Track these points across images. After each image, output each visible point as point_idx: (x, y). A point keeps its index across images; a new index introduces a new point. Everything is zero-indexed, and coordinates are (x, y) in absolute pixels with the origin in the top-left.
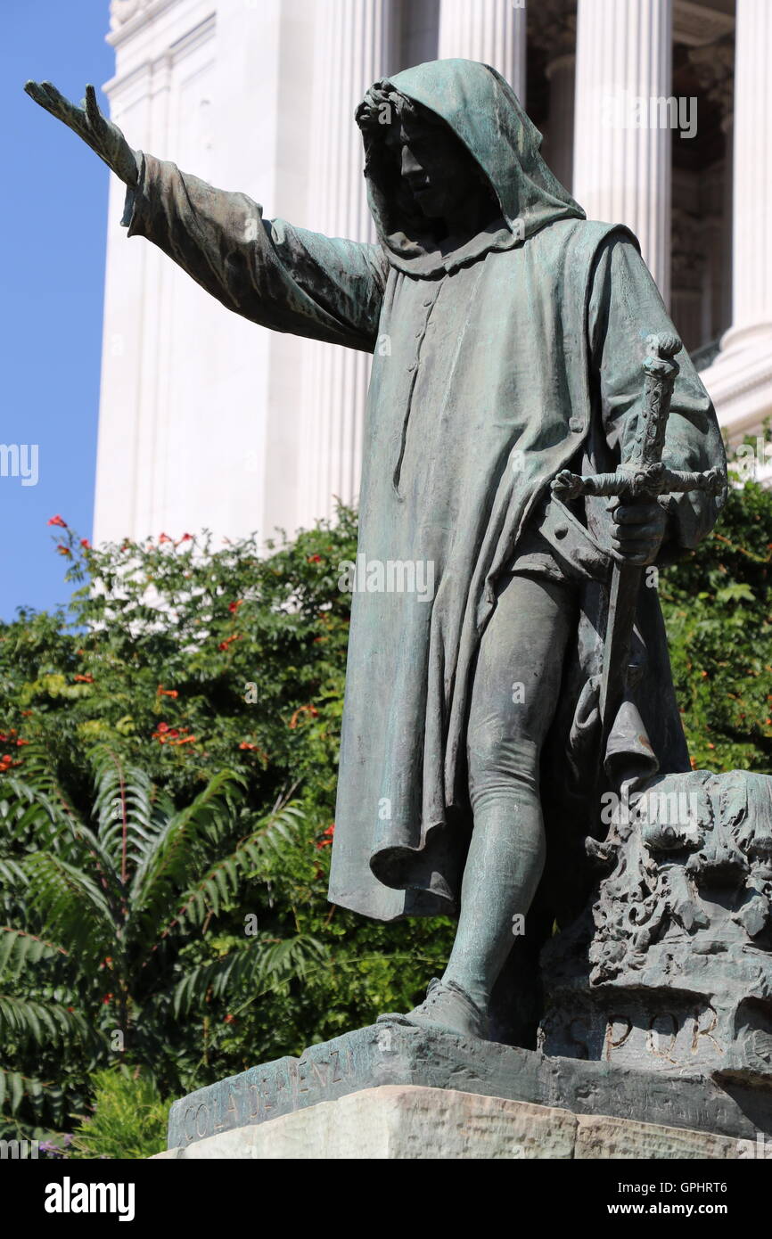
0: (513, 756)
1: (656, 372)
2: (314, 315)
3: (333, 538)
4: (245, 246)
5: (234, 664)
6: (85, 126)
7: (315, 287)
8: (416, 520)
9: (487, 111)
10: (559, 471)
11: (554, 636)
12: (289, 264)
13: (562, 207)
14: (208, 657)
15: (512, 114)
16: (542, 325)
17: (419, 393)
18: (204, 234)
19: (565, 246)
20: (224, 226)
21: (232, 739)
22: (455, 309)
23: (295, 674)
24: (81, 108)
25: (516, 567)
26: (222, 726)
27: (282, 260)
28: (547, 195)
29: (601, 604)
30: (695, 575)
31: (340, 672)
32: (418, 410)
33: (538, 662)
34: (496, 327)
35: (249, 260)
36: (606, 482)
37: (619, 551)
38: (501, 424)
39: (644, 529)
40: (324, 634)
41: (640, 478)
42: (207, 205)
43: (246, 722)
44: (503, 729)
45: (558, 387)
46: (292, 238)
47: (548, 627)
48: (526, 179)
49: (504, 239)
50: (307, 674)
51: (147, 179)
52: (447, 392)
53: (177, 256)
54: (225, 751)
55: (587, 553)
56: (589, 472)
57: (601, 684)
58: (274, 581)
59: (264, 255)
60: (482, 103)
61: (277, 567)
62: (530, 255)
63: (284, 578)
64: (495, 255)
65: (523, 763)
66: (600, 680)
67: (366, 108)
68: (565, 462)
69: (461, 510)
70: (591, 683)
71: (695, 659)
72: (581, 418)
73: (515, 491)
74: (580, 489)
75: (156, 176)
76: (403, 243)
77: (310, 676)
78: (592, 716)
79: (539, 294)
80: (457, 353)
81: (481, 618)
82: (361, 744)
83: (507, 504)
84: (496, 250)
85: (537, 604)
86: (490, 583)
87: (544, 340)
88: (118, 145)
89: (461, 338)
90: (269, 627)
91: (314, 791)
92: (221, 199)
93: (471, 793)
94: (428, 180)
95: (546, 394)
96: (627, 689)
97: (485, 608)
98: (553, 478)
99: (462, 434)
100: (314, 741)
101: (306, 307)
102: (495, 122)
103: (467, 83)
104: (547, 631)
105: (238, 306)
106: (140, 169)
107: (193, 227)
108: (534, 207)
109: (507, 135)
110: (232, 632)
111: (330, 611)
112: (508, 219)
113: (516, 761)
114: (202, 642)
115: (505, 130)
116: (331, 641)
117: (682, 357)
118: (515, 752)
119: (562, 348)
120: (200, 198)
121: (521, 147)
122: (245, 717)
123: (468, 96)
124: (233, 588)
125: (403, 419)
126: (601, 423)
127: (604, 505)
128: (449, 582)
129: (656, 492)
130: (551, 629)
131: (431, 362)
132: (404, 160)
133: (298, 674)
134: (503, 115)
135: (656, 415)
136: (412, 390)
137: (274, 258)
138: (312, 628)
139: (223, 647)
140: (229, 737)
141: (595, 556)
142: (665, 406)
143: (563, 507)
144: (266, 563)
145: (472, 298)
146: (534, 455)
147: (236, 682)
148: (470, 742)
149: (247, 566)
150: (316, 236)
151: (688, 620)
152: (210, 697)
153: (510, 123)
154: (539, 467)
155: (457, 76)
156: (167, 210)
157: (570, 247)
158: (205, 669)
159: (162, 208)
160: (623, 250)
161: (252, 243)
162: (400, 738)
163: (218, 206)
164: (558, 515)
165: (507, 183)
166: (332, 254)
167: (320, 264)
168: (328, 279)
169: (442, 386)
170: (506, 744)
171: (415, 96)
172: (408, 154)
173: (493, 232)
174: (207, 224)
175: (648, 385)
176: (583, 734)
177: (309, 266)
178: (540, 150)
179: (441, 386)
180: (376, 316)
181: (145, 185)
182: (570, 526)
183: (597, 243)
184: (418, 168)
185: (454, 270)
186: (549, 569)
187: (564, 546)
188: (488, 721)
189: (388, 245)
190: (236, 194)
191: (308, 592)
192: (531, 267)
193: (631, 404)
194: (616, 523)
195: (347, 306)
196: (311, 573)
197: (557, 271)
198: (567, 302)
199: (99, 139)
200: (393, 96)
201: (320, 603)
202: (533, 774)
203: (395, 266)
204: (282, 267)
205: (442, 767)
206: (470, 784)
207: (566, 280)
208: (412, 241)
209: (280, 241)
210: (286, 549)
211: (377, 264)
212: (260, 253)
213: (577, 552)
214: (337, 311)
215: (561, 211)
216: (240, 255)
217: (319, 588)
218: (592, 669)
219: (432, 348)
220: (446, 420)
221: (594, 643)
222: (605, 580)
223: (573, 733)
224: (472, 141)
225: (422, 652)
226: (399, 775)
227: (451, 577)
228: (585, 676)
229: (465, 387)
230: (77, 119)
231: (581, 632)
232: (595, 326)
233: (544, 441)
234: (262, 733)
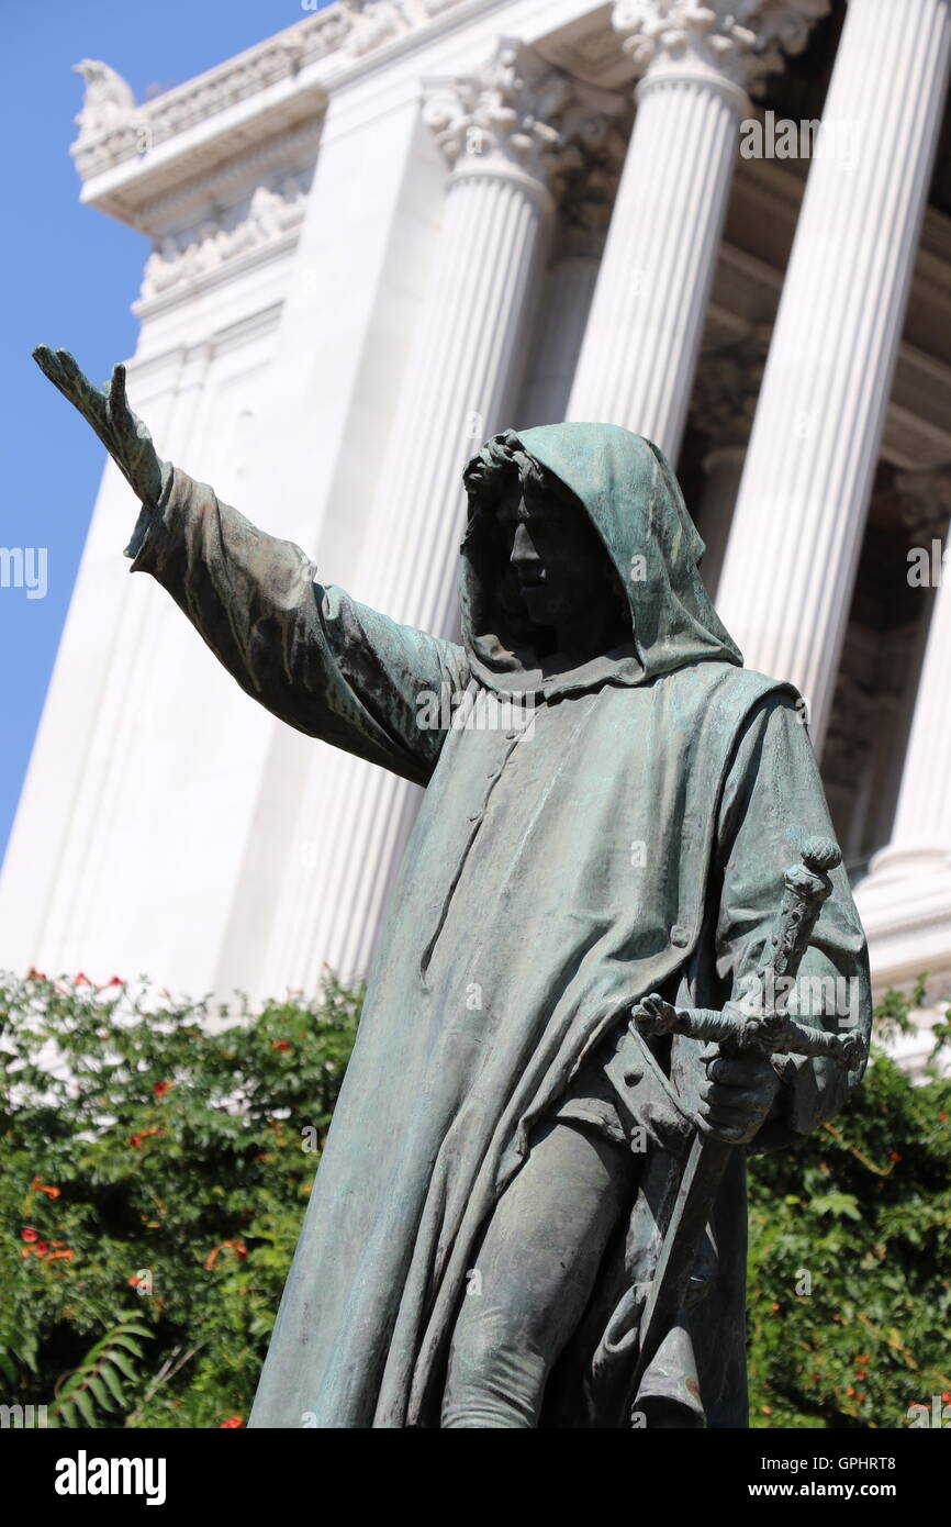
0: (510, 1372)
1: (800, 887)
2: (357, 722)
3: (310, 1022)
4: (284, 612)
5: (142, 1168)
6: (104, 416)
7: (367, 684)
8: (441, 1021)
9: (639, 501)
10: (646, 994)
11: (598, 1217)
12: (338, 648)
13: (714, 644)
14: (110, 1153)
15: (671, 511)
16: (658, 794)
17: (477, 851)
18: (233, 588)
19: (709, 697)
20: (262, 581)
21: (119, 1272)
22: (547, 751)
23: (222, 1199)
24: (102, 393)
25: (564, 1112)
26: (108, 1251)
27: (330, 641)
28: (697, 624)
29: (668, 1186)
30: (786, 1170)
31: (282, 1208)
32: (472, 873)
33: (569, 1249)
34: (596, 787)
35: (285, 632)
36: (706, 1021)
37: (707, 1118)
38: (579, 915)
39: (745, 1095)
40: (272, 1150)
41: (754, 1025)
42: (244, 550)
43: (142, 1252)
44: (504, 1332)
45: (665, 881)
46: (347, 615)
47: (591, 1203)
48: (674, 599)
49: (629, 671)
50: (237, 1201)
51: (171, 501)
52: (516, 859)
53: (191, 610)
54: (105, 1286)
55: (663, 1112)
56: (685, 1002)
57: (649, 1296)
58: (220, 1064)
59: (307, 630)
60: (634, 490)
61: (228, 1046)
62: (660, 699)
63: (234, 1065)
64: (613, 689)
65: (523, 1384)
66: (647, 1289)
67: (480, 465)
68: (656, 983)
69: (504, 1020)
70: (635, 1292)
71: (767, 1285)
72: (688, 929)
73: (582, 1009)
74: (671, 1024)
75: (184, 499)
76: (495, 650)
77: (241, 1206)
78: (628, 1338)
79: (663, 753)
80: (540, 809)
81: (503, 1173)
82: (307, 1315)
83: (567, 1024)
84: (616, 683)
85: (583, 1168)
86: (524, 1127)
87: (659, 815)
88: (142, 449)
89: (547, 791)
90: (199, 1127)
91: (216, 1366)
92: (264, 546)
93: (444, 1411)
94: (543, 574)
95: (648, 887)
96: (682, 1311)
97: (512, 1159)
98: (636, 1001)
99: (525, 918)
100: (229, 1295)
101: (349, 709)
102: (646, 516)
103: (619, 458)
104: (589, 1208)
105: (259, 690)
106: (164, 487)
107: (220, 575)
108: (676, 637)
109: (660, 536)
110: (151, 1122)
111: (285, 1121)
112: (639, 646)
113: (515, 1380)
114: (102, 1131)
115: (657, 530)
116: (279, 1162)
117: (838, 874)
118: (515, 1368)
119: (680, 831)
120: (237, 539)
121: (674, 556)
122: (142, 1245)
123: (618, 476)
124: (163, 1066)
125: (450, 883)
126: (713, 940)
127: (697, 1052)
128: (470, 1115)
129: (771, 1049)
130: (595, 1206)
131: (502, 814)
132: (517, 542)
133: (226, 1199)
134: (659, 510)
135: (789, 945)
136: (469, 847)
137: (319, 637)
138: (258, 1139)
139: (133, 1142)
140: (115, 1268)
141: (672, 1118)
142: (803, 936)
143: (642, 1042)
144: (215, 1039)
145: (573, 740)
146: (616, 965)
147: (140, 1194)
148: (457, 1340)
149: (187, 1038)
150: (381, 618)
151: (766, 1228)
152: (99, 1207)
153: (666, 522)
154: (620, 983)
155: (609, 446)
156: (190, 546)
157: (715, 700)
158: (102, 1168)
159: (184, 542)
160: (784, 716)
161: (294, 612)
162: (362, 1316)
163: (259, 554)
164: (633, 1053)
165: (647, 599)
166: (397, 646)
167: (379, 656)
168: (386, 677)
169: (511, 850)
170: (505, 1354)
171: (549, 462)
172: (524, 536)
173: (616, 658)
174: (239, 574)
175: (786, 903)
176: (612, 1361)
177: (363, 656)
178: (698, 565)
179: (509, 847)
180: (440, 739)
181: (168, 509)
182: (647, 1071)
183: (752, 700)
184: (534, 555)
185: (556, 699)
186: (608, 1124)
187: (634, 1096)
188: (486, 1316)
189: (475, 649)
190: (286, 543)
191: (262, 1089)
192: (659, 715)
193: (758, 923)
194: (709, 1079)
195: (404, 717)
196: (270, 1066)
197: (692, 727)
198: (697, 770)
199: (118, 436)
200: (518, 456)
201: (274, 1106)
202: (533, 1402)
203: (477, 678)
204: (327, 650)
205: (412, 1368)
206: (445, 1399)
207: (702, 742)
208: (507, 649)
209: (332, 616)
210: (246, 1024)
211: (453, 670)
212: (302, 626)
213: (649, 1108)
214: (390, 722)
215: (711, 649)
216: (274, 623)
217: (279, 1087)
218: (640, 1272)
219: (507, 795)
220: (507, 896)
221: (649, 1237)
222: (680, 1154)
223: (598, 1356)
224: (612, 535)
225: (415, 1204)
226: (351, 1369)
227: (473, 1110)
228: (628, 1281)
229: (541, 855)
230: (94, 406)
231: (635, 1218)
232: (729, 810)
233: (633, 949)
234: (162, 1269)
